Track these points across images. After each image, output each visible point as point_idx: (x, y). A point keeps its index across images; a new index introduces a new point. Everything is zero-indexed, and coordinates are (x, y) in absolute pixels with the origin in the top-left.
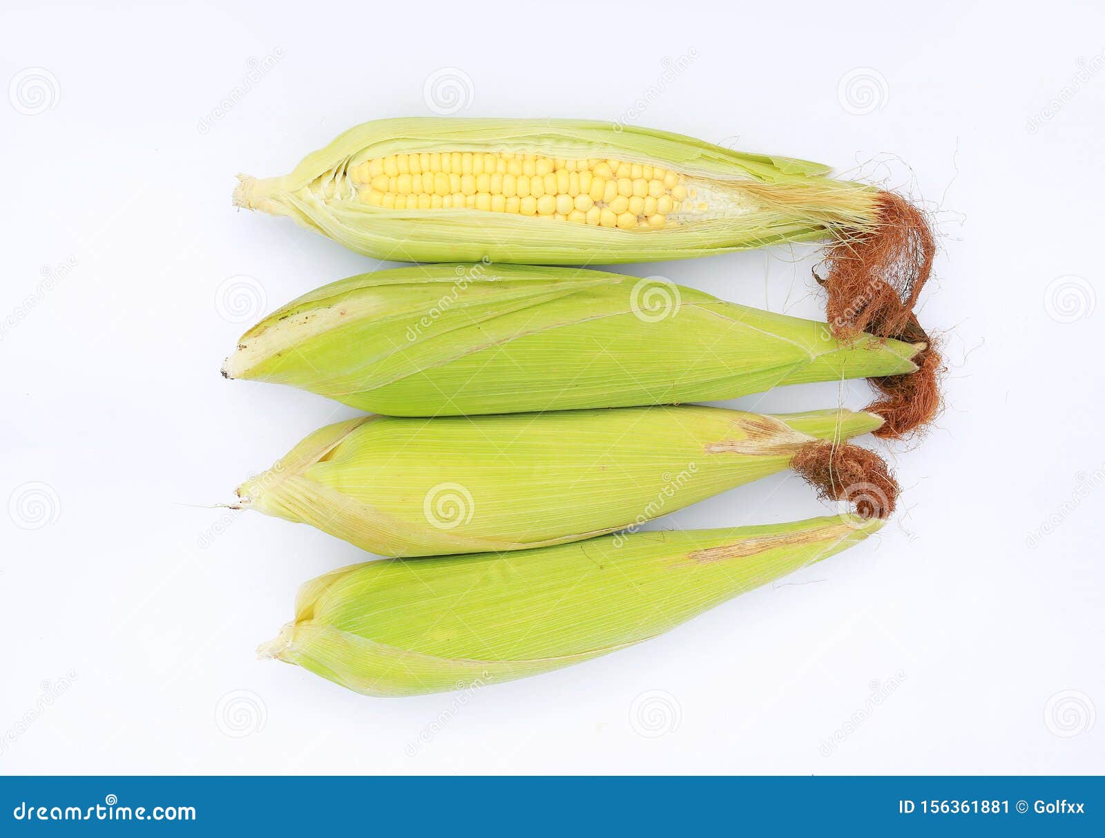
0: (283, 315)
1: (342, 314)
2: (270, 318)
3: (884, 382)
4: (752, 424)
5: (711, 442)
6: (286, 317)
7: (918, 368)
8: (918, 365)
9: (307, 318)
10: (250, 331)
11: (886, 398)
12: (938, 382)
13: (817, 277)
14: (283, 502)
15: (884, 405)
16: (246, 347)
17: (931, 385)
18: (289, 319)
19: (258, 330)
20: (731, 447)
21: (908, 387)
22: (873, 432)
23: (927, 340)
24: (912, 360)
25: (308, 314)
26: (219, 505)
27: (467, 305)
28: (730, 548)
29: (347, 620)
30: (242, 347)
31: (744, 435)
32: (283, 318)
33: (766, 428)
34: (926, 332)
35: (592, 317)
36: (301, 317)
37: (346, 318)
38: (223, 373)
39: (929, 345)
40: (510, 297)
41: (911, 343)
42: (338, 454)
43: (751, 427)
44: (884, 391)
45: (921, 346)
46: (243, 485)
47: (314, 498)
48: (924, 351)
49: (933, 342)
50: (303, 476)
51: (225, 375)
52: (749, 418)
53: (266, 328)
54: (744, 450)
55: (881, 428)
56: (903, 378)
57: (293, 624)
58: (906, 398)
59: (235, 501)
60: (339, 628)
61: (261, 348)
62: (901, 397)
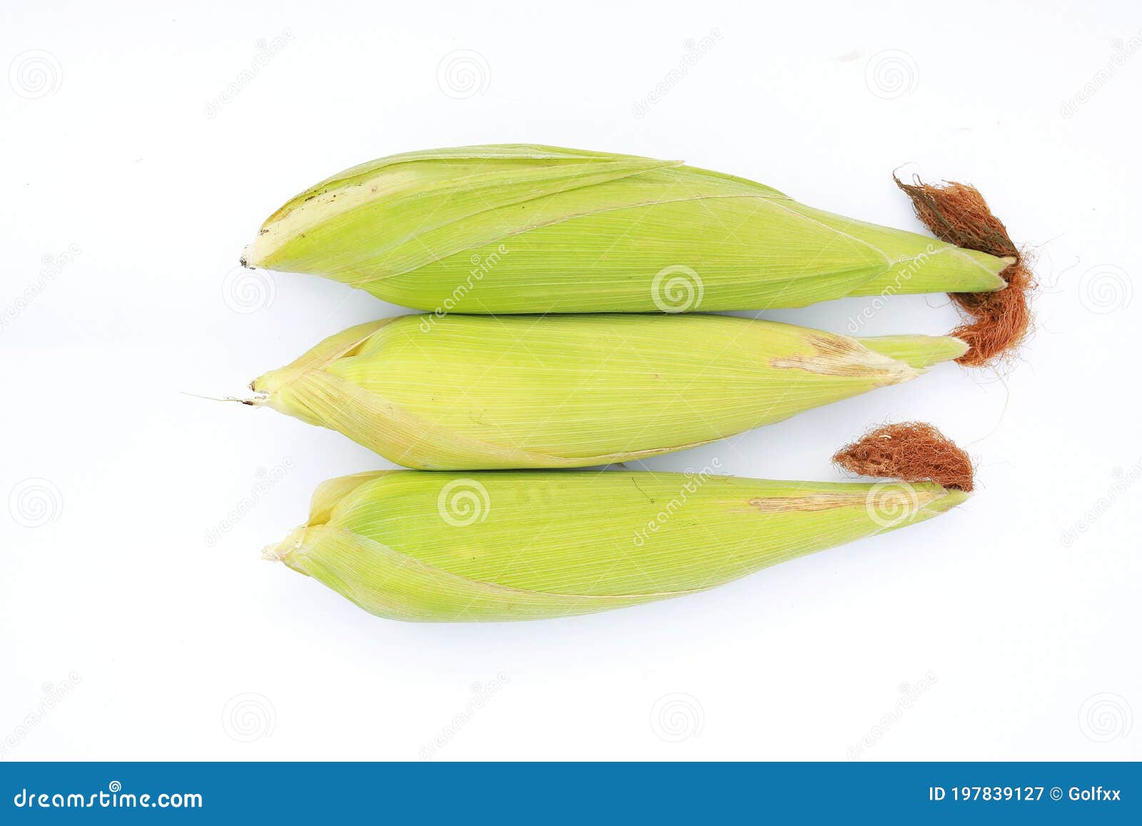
0: (309, 196)
1: (373, 190)
2: (295, 199)
3: (967, 299)
4: (823, 340)
5: (776, 356)
6: (312, 197)
7: (1006, 284)
8: (1006, 281)
9: (335, 196)
10: (273, 216)
11: (970, 319)
12: (1027, 301)
13: (898, 182)
14: (301, 398)
15: (969, 328)
16: (268, 231)
17: (1021, 302)
18: (315, 200)
19: (282, 212)
20: (799, 364)
21: (996, 305)
22: (956, 360)
23: (1015, 254)
24: (1000, 274)
25: (336, 192)
26: (232, 399)
27: (511, 182)
28: (796, 500)
29: (363, 525)
30: (263, 232)
31: (813, 351)
32: (310, 199)
33: (839, 346)
34: (1016, 246)
35: (648, 202)
36: (329, 196)
37: (377, 195)
38: (242, 262)
39: (1018, 259)
40: (558, 175)
41: (999, 257)
42: (364, 351)
43: (823, 344)
44: (970, 311)
45: (1010, 261)
46: (259, 378)
47: (335, 394)
48: (1014, 265)
49: (1022, 257)
50: (325, 371)
51: (244, 263)
52: (820, 335)
53: (290, 210)
54: (812, 368)
55: (965, 356)
56: (989, 295)
57: (306, 526)
58: (993, 318)
59: (250, 396)
60: (354, 531)
61: (283, 230)
62: (987, 317)
